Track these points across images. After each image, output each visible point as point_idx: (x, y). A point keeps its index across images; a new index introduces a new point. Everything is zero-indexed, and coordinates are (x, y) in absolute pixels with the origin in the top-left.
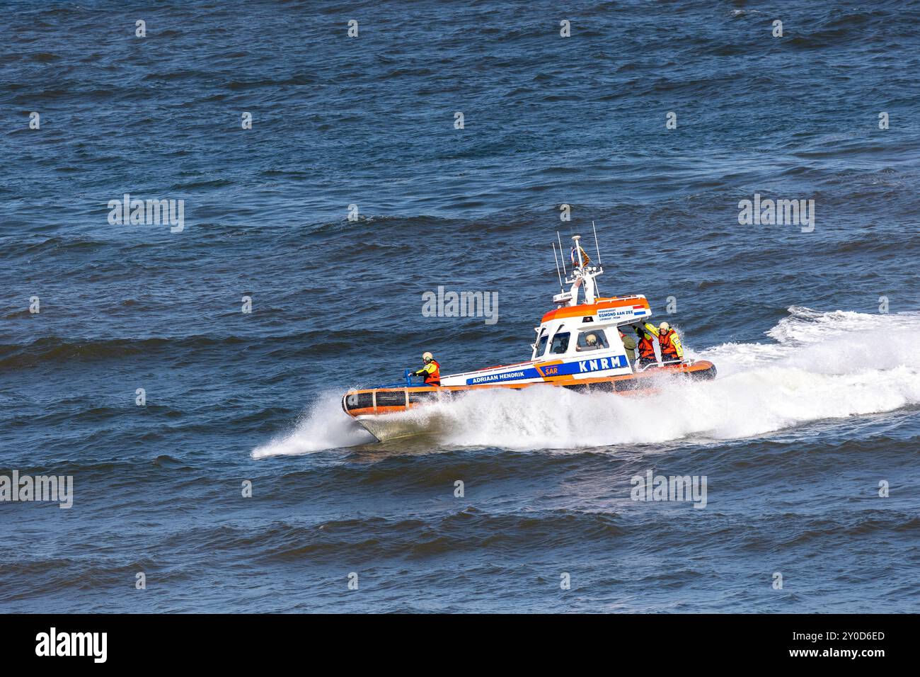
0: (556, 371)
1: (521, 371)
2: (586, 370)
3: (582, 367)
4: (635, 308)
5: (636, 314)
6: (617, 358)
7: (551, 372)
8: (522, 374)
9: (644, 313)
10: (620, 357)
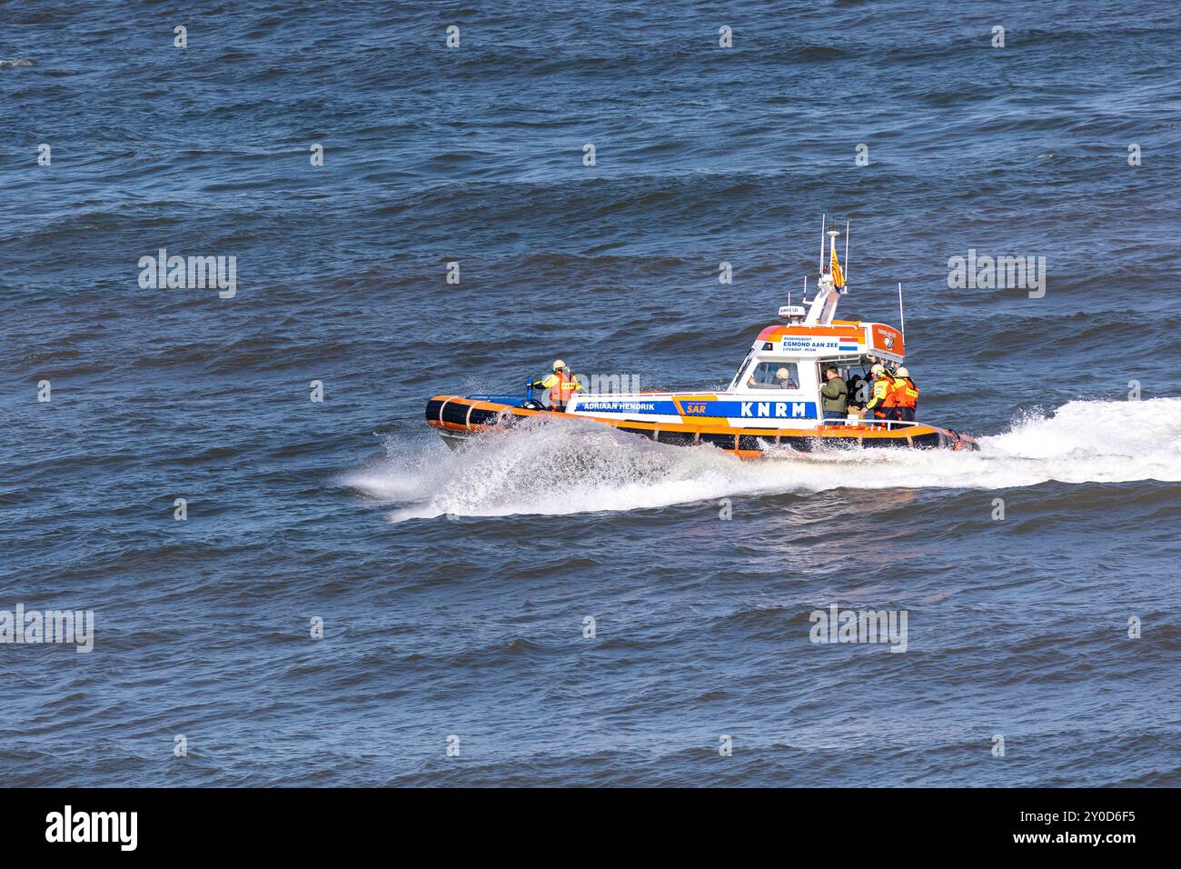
0: (703, 409)
1: (651, 403)
2: (750, 414)
3: (746, 410)
4: (842, 340)
5: (841, 348)
6: (803, 406)
7: (696, 409)
8: (651, 407)
9: (855, 349)
10: (807, 404)
